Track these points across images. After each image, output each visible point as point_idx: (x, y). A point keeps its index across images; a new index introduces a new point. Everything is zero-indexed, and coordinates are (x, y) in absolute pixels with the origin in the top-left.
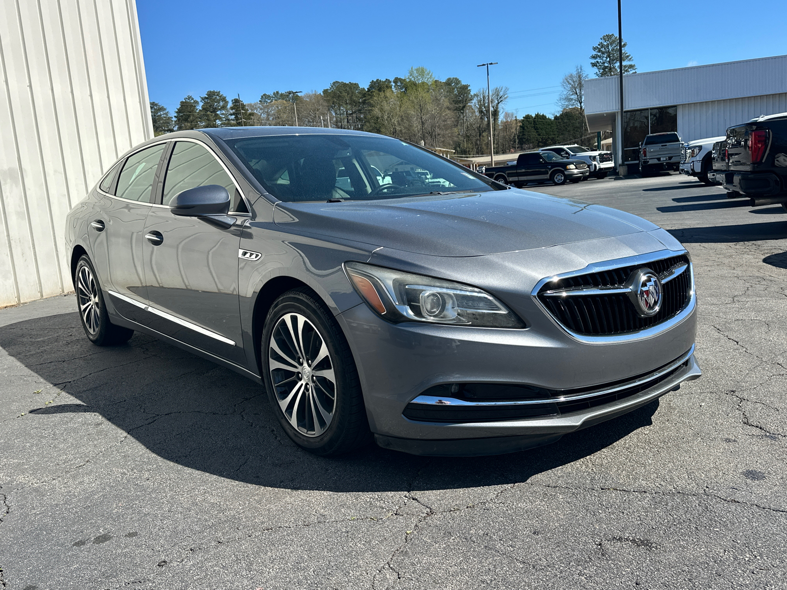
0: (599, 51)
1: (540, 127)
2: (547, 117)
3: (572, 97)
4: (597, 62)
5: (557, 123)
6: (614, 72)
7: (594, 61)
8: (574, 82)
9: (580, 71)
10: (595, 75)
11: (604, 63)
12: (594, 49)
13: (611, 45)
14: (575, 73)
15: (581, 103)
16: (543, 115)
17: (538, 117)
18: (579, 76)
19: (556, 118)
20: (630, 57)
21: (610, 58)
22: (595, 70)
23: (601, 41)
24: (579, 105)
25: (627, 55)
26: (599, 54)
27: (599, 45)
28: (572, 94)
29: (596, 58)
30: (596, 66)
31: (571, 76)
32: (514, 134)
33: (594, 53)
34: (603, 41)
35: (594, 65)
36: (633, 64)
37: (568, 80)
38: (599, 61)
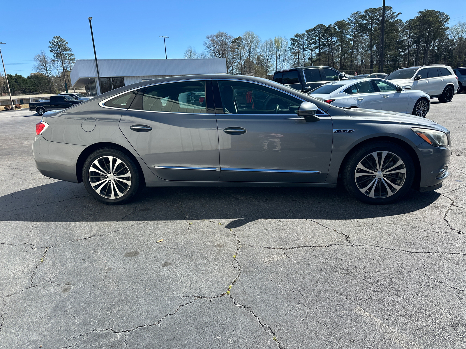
0: (53, 44)
1: (19, 82)
2: (23, 77)
3: (41, 67)
4: (53, 50)
5: (30, 80)
6: (63, 56)
7: (51, 49)
8: (41, 59)
9: (43, 53)
10: (53, 57)
11: (57, 51)
12: (50, 43)
13: (59, 42)
14: (41, 54)
15: (47, 70)
16: (20, 75)
17: (17, 76)
18: (44, 56)
19: (28, 77)
20: (71, 50)
21: (60, 48)
22: (52, 54)
23: (53, 39)
24: (46, 72)
25: (69, 48)
26: (53, 46)
27: (52, 41)
28: (41, 66)
29: (52, 48)
30: (53, 52)
31: (39, 56)
32: (3, 84)
33: (51, 45)
34: (55, 39)
35: (51, 51)
36: (73, 53)
37: (37, 57)
38: (54, 49)
